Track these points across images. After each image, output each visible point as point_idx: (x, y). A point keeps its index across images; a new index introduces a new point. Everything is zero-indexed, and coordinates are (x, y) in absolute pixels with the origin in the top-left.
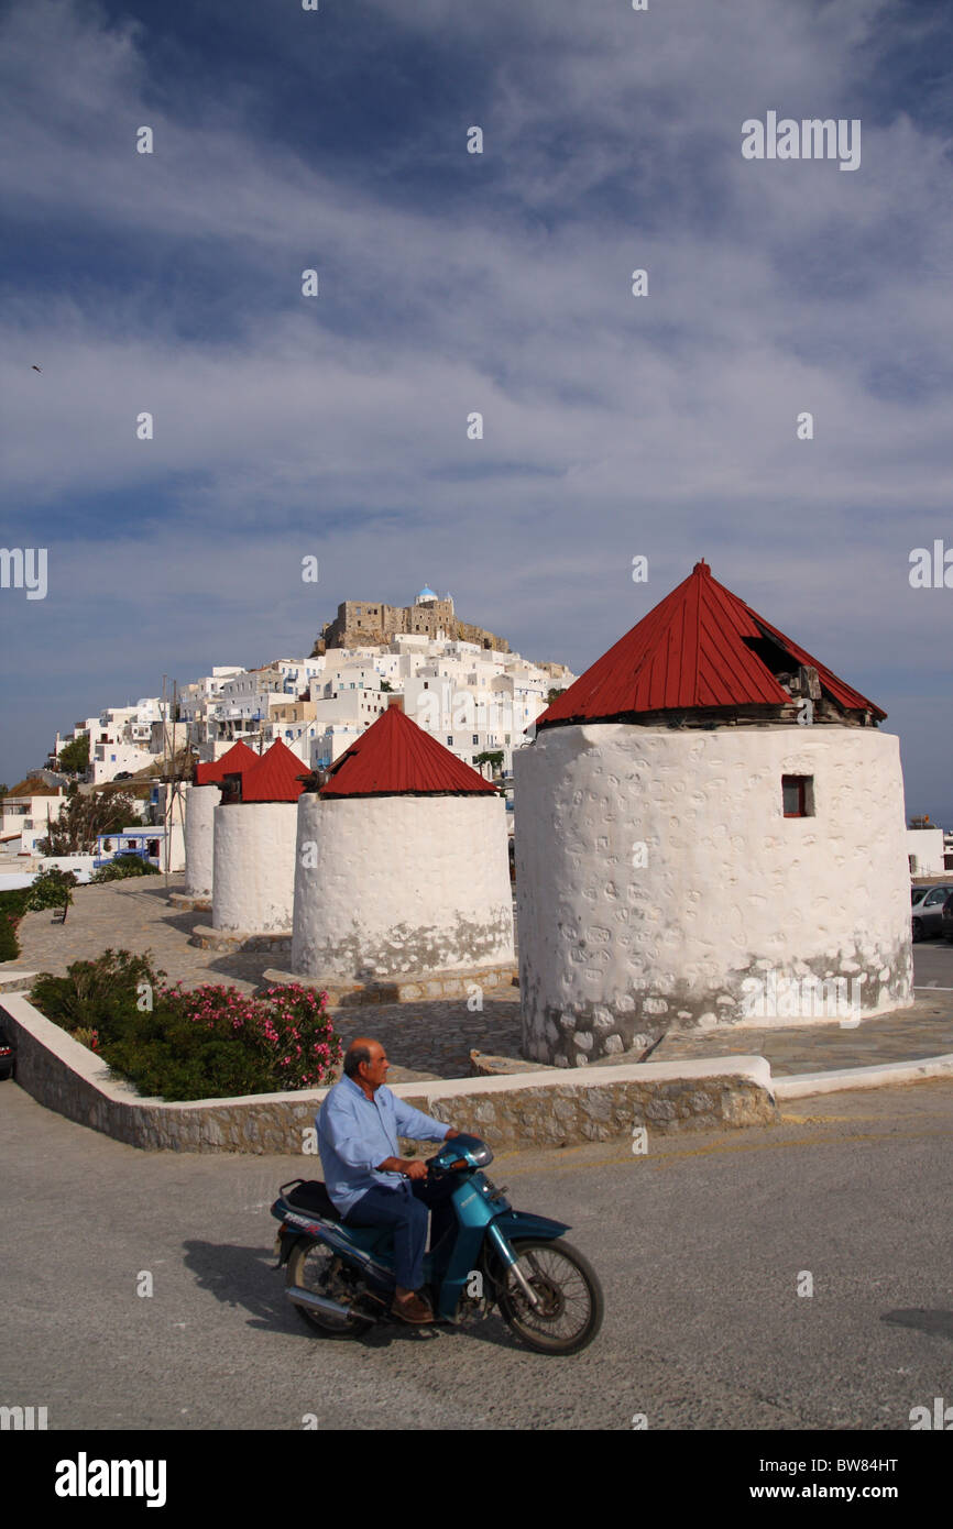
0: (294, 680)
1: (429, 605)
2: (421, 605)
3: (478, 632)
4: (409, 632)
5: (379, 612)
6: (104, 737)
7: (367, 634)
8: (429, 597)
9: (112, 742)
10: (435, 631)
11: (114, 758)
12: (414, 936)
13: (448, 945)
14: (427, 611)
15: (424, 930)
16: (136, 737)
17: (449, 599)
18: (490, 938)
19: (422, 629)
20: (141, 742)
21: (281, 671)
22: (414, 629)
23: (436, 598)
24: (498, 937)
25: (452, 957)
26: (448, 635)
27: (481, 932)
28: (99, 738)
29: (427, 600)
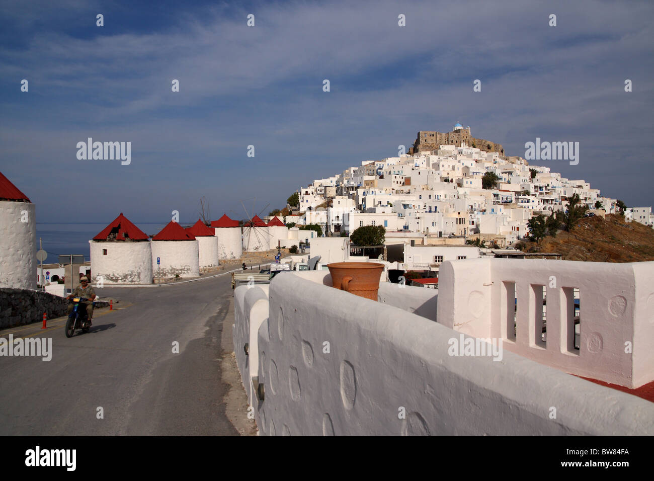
0: (382, 169)
1: (458, 131)
2: (455, 131)
3: (483, 142)
4: (448, 144)
5: (435, 135)
6: (307, 192)
7: (429, 145)
8: (458, 127)
9: (309, 194)
10: (461, 142)
11: (307, 201)
12: (162, 270)
13: (168, 272)
14: (457, 134)
15: (164, 269)
16: (319, 192)
17: (468, 128)
18: (180, 272)
19: (454, 142)
20: (321, 194)
21: (376, 165)
22: (450, 142)
23: (462, 128)
24: (183, 272)
25: (169, 275)
26: (467, 144)
27: (177, 270)
28: (305, 193)
29: (458, 129)
